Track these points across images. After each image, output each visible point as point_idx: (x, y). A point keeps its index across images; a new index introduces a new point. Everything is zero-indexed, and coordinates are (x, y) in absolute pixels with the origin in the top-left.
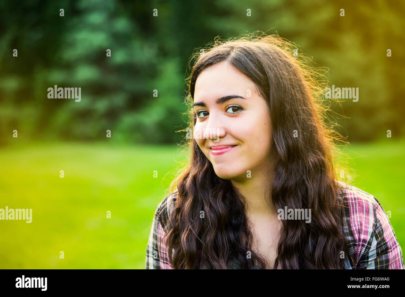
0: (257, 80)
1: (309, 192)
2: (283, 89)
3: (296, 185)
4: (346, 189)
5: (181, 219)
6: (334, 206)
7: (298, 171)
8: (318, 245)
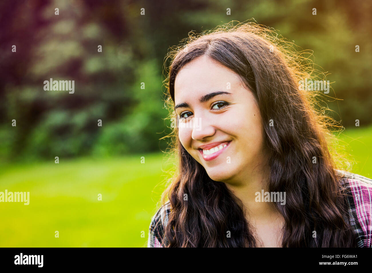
0: (240, 71)
1: (309, 183)
2: (269, 78)
3: (294, 177)
4: (348, 178)
5: (177, 233)
6: (336, 195)
7: (294, 162)
8: (324, 239)
